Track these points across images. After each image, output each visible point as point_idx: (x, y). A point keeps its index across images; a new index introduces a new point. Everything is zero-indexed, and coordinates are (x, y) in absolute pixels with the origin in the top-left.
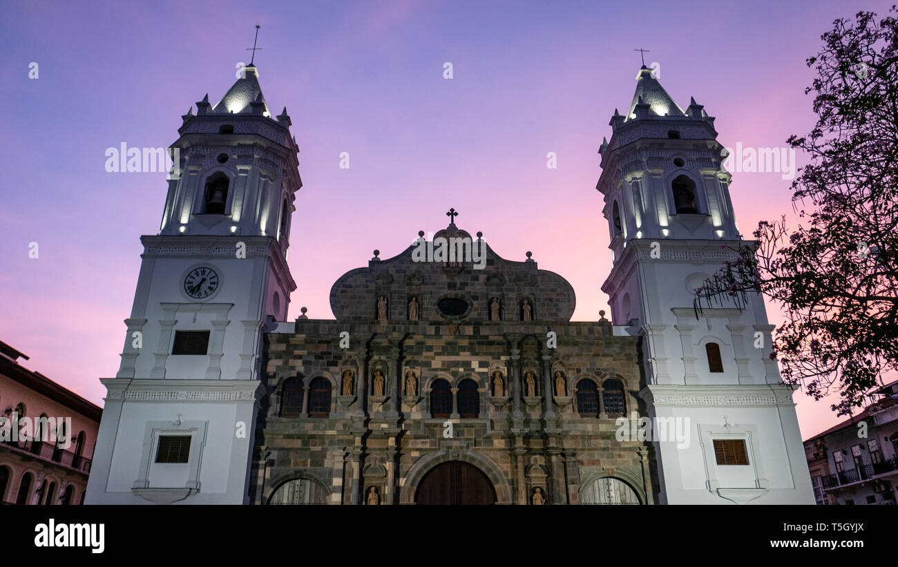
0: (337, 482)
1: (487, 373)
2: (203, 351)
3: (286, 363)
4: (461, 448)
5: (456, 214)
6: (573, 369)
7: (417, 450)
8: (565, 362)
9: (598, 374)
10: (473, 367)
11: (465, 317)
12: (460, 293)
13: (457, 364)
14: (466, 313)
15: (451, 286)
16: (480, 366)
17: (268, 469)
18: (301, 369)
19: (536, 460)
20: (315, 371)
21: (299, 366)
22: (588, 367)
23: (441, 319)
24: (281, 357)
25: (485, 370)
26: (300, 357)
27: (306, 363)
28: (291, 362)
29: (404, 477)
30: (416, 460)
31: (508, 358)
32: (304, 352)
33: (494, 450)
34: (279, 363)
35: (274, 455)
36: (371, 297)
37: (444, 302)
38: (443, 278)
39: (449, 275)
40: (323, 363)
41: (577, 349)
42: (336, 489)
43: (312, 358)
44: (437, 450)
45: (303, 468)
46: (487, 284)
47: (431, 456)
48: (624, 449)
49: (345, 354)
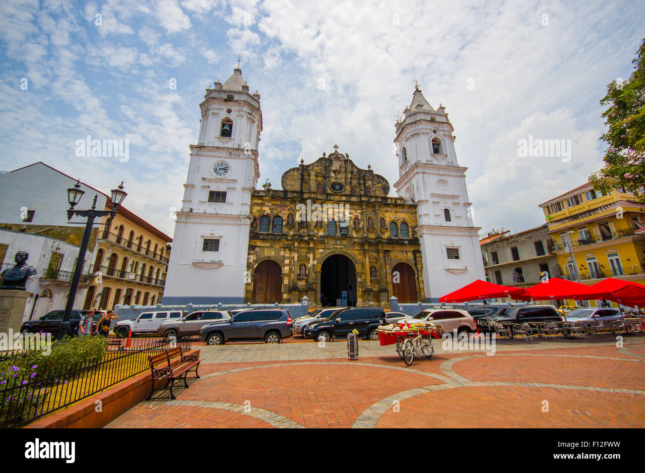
0: (287, 262)
1: (352, 217)
2: (224, 201)
3: (261, 208)
4: (341, 248)
5: (338, 147)
7: (322, 249)
8: (385, 214)
9: (399, 220)
11: (342, 192)
12: (340, 181)
14: (343, 190)
15: (336, 178)
18: (269, 211)
19: (373, 255)
20: (275, 212)
21: (267, 210)
22: (395, 216)
23: (331, 193)
24: (259, 206)
25: (351, 216)
26: (268, 206)
27: (270, 209)
28: (264, 208)
29: (316, 260)
30: (321, 253)
31: (361, 211)
32: (271, 204)
33: (355, 250)
34: (259, 208)
35: (257, 249)
36: (300, 181)
37: (333, 186)
38: (333, 175)
39: (335, 174)
40: (279, 209)
41: (389, 209)
42: (286, 265)
43: (274, 207)
44: (331, 249)
45: (271, 255)
46: (351, 178)
47: (328, 251)
48: (408, 251)
49: (289, 206)
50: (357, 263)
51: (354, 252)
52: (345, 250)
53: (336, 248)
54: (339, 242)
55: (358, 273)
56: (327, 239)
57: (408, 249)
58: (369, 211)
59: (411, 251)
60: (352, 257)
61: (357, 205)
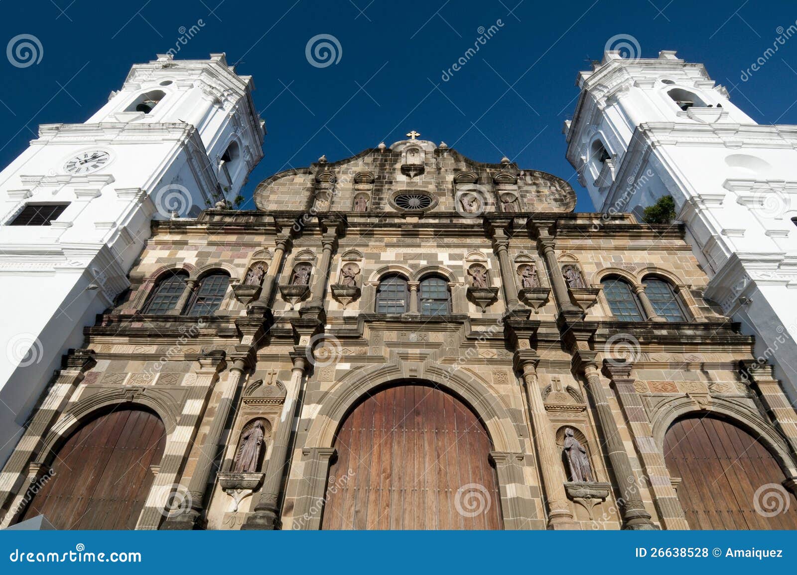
1: (461, 267)
3: (173, 253)
4: (422, 358)
6: (591, 263)
7: (346, 360)
8: (576, 256)
9: (632, 269)
10: (439, 259)
11: (429, 209)
12: (423, 189)
13: (419, 256)
14: (429, 206)
15: (411, 184)
16: (450, 259)
17: (82, 386)
18: (192, 261)
19: (557, 381)
20: (211, 262)
21: (188, 257)
22: (613, 261)
23: (395, 211)
24: (169, 249)
25: (458, 262)
26: (196, 247)
27: (199, 255)
28: (181, 254)
29: (319, 403)
30: (343, 377)
31: (490, 250)
32: (204, 243)
33: (480, 361)
34: (165, 254)
35: (102, 366)
36: (308, 194)
37: (402, 199)
38: (401, 178)
39: (409, 175)
40: (227, 253)
41: (589, 242)
42: (185, 420)
43: (213, 249)
44: (381, 359)
45: (145, 385)
46: (455, 182)
47: (371, 367)
48: (714, 366)
49: (259, 245)
50: (492, 414)
51: (476, 368)
52: (438, 363)
53: (405, 357)
54: (413, 336)
55: (503, 457)
56: (371, 328)
57: (704, 356)
58: (521, 247)
59: (723, 366)
60: (470, 388)
61: (476, 235)
